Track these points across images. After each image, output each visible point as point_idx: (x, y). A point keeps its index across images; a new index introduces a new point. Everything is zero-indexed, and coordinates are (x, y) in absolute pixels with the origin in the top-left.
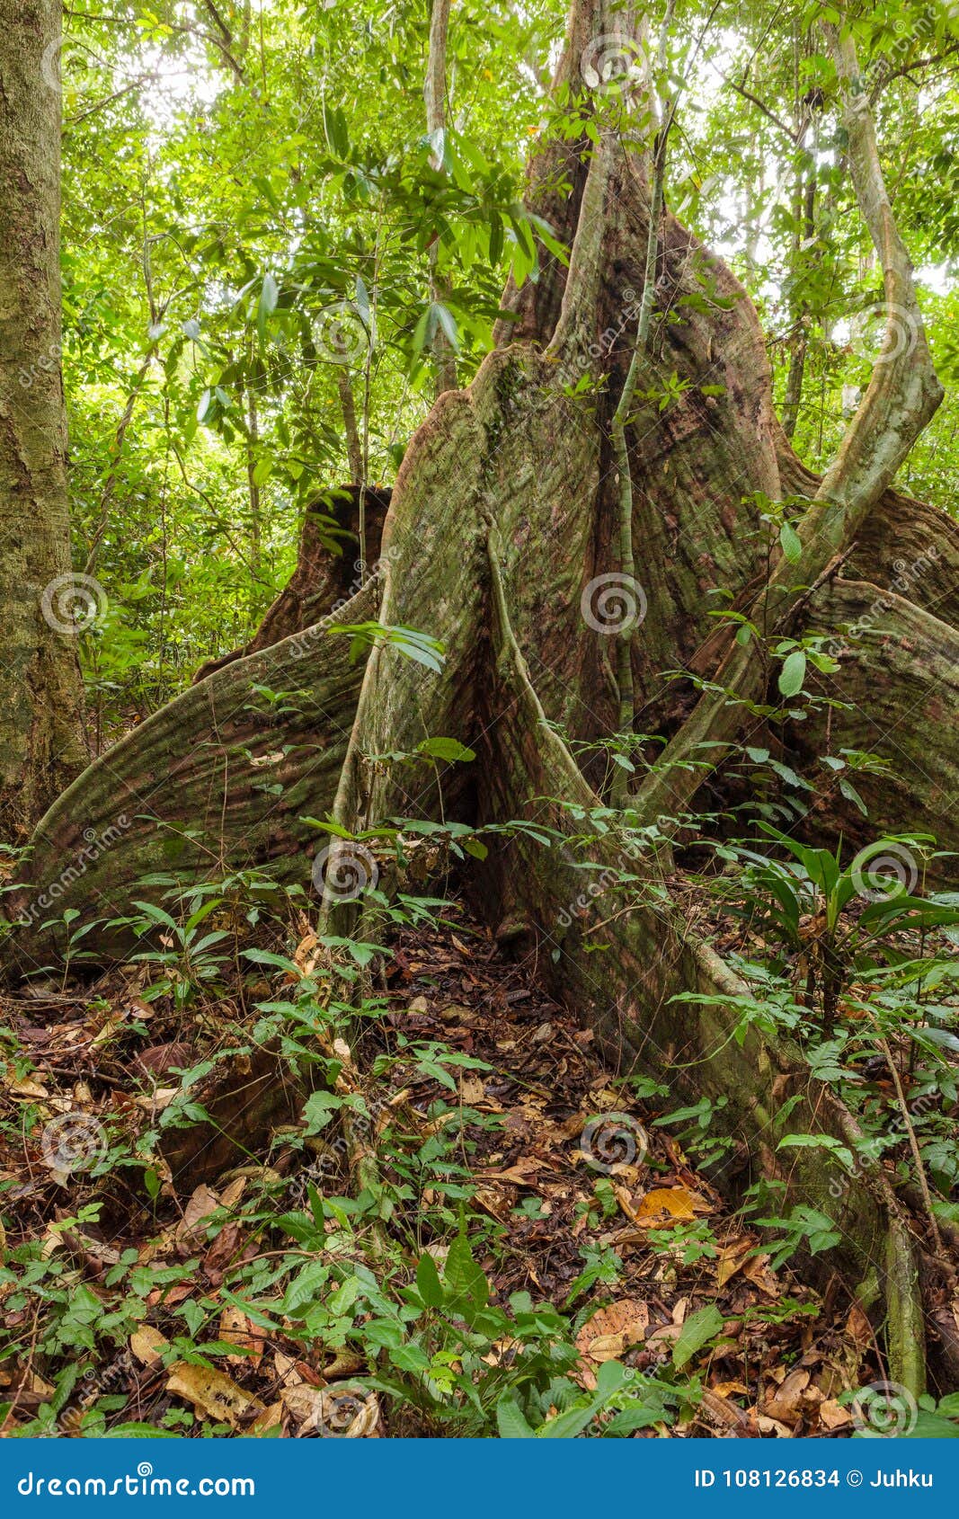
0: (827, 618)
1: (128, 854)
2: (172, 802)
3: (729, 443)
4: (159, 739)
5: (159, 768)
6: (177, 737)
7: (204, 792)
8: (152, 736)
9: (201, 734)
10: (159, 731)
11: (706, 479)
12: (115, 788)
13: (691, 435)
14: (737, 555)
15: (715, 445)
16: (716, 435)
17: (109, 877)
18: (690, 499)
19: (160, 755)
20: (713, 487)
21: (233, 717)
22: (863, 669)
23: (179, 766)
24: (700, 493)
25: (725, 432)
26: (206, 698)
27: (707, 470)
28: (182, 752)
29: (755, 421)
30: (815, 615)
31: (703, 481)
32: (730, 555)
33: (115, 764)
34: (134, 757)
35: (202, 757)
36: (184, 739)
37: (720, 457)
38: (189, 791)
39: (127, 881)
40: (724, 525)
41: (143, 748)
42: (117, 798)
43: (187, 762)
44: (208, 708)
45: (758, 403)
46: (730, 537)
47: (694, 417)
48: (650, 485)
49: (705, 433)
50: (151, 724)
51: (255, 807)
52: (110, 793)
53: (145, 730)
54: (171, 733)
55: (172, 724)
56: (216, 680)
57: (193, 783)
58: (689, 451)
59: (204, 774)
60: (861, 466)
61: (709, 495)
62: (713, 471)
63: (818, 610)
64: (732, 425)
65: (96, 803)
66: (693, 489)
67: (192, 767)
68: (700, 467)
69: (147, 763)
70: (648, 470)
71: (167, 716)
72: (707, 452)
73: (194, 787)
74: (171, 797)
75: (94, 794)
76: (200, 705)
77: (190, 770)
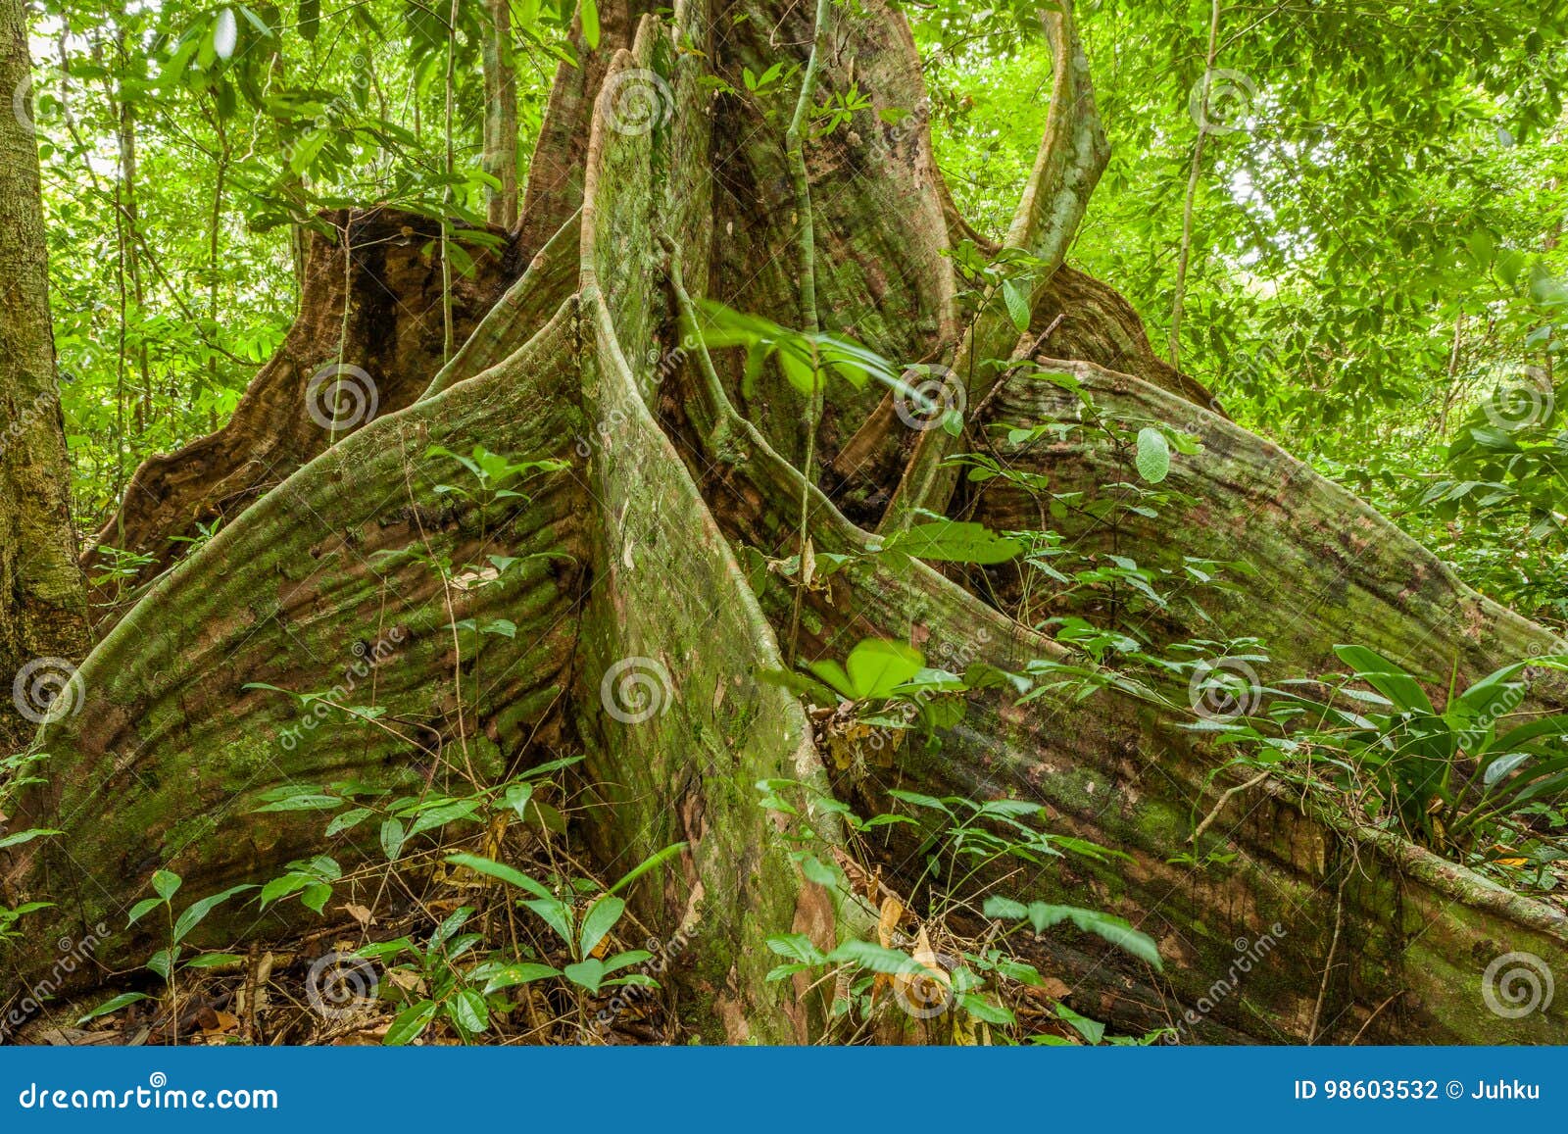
0: (1029, 406)
1: (212, 755)
2: (282, 659)
3: (876, 191)
4: (264, 548)
5: (264, 599)
6: (291, 547)
7: (334, 640)
8: (252, 542)
9: (330, 540)
10: (263, 533)
11: (848, 235)
12: (188, 638)
13: (828, 178)
14: (891, 330)
15: (859, 192)
16: (859, 179)
17: (180, 801)
18: (828, 258)
19: (263, 576)
20: (857, 244)
21: (380, 512)
22: (1090, 467)
23: (293, 595)
24: (840, 251)
25: (872, 177)
26: (337, 478)
27: (849, 222)
28: (299, 571)
29: (911, 165)
30: (1009, 402)
31: (844, 237)
32: (881, 330)
33: (188, 594)
34: (222, 579)
35: (331, 579)
36: (304, 548)
37: (866, 207)
38: (311, 638)
39: (211, 804)
40: (873, 293)
41: (237, 565)
42: (193, 655)
43: (309, 587)
44: (339, 496)
45: (915, 143)
46: (879, 307)
47: (829, 155)
48: (773, 239)
49: (845, 176)
50: (252, 521)
51: (412, 663)
52: (180, 648)
53: (241, 530)
54: (282, 538)
55: (286, 520)
56: (353, 448)
57: (316, 625)
58: (825, 198)
59: (335, 609)
60: (1042, 227)
61: (852, 254)
62: (856, 225)
63: (1015, 396)
64: (881, 167)
65: (156, 665)
66: (831, 245)
67: (315, 598)
68: (840, 220)
69: (244, 590)
70: (771, 219)
71: (277, 508)
72: (848, 200)
73: (315, 629)
74: (282, 649)
75: (153, 648)
76: (329, 490)
77: (314, 602)
